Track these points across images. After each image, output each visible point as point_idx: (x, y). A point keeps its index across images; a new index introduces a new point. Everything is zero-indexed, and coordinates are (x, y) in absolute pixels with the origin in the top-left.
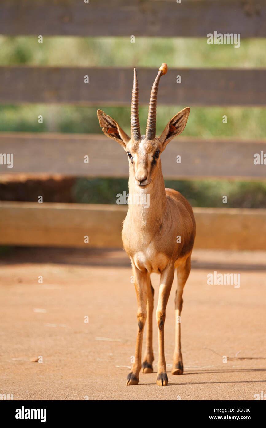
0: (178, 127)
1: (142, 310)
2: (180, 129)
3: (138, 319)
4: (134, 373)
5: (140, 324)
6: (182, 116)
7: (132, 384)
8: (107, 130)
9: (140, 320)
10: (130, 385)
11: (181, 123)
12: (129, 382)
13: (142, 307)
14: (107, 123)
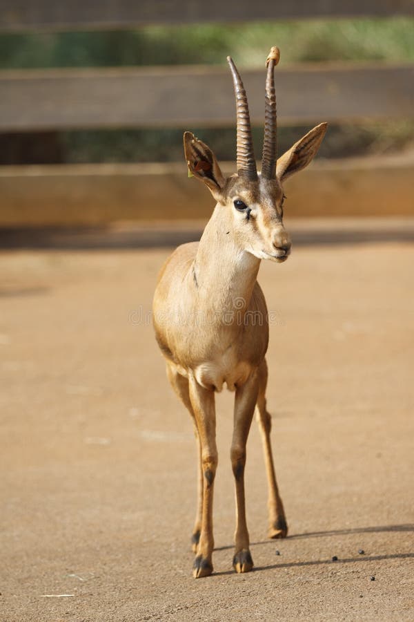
0: (303, 156)
1: (210, 450)
2: (305, 159)
3: (205, 465)
4: (205, 557)
5: (208, 474)
6: (313, 138)
7: (203, 575)
8: (193, 166)
9: (208, 468)
10: (199, 577)
11: (308, 149)
12: (198, 572)
13: (209, 446)
14: (195, 154)
